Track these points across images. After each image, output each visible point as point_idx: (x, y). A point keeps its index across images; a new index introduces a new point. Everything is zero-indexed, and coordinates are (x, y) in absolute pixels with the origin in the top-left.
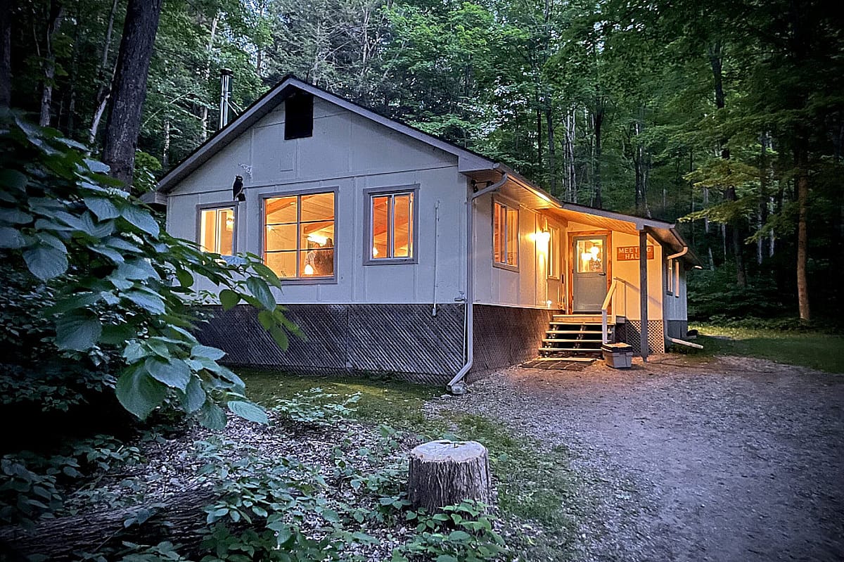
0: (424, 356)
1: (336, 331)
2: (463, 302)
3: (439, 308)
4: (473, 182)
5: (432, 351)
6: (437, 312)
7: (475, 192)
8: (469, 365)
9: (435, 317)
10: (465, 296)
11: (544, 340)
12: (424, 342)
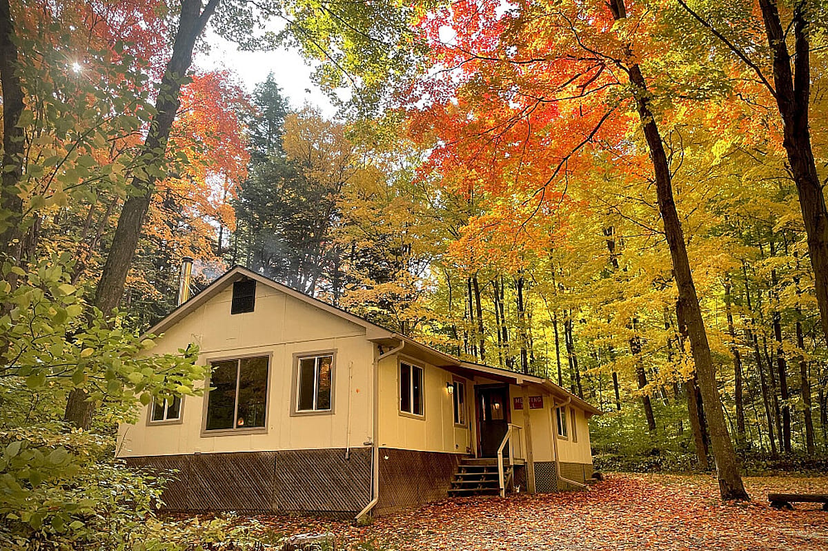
0: (338, 495)
1: (265, 476)
2: (370, 446)
3: (351, 451)
4: (379, 347)
5: (345, 490)
6: (349, 455)
7: (381, 354)
8: (375, 501)
9: (348, 460)
10: (372, 441)
11: (452, 482)
12: (337, 482)
